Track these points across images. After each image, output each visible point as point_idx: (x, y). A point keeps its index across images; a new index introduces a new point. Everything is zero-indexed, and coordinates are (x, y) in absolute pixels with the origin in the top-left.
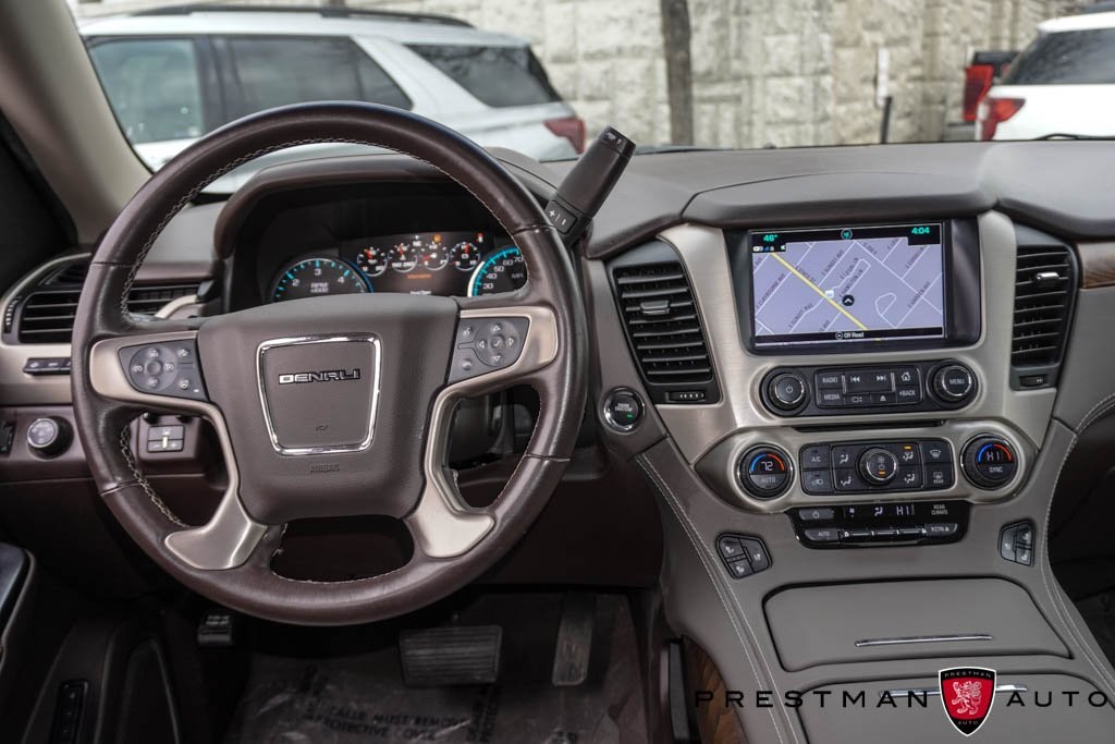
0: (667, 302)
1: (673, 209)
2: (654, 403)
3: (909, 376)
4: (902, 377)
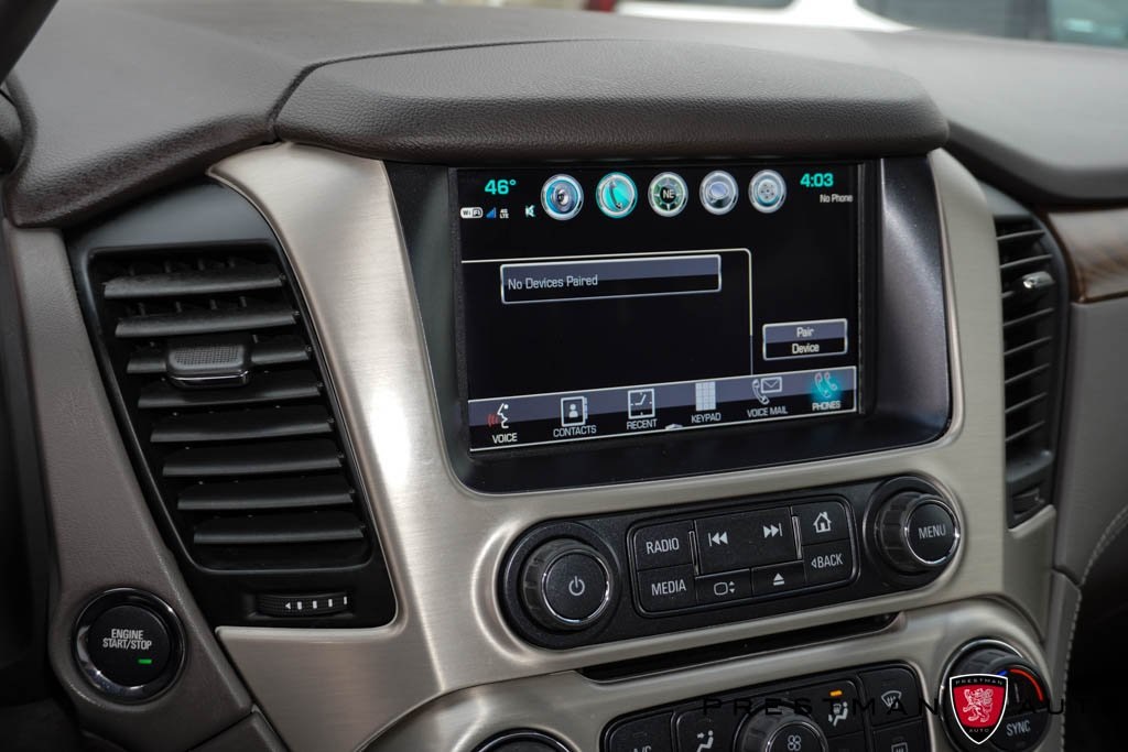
0: (241, 350)
1: (250, 102)
2: (213, 620)
3: (829, 522)
4: (816, 524)
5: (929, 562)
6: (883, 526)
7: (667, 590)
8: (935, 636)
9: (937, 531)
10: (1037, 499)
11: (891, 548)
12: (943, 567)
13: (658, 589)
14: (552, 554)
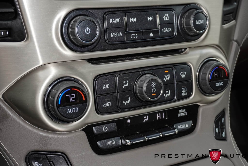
3: (168, 17)
4: (164, 17)
5: (198, 32)
6: (185, 20)
7: (116, 35)
8: (198, 56)
9: (202, 22)
10: (231, 17)
11: (187, 27)
12: (203, 34)
13: (113, 35)
14: (80, 19)
